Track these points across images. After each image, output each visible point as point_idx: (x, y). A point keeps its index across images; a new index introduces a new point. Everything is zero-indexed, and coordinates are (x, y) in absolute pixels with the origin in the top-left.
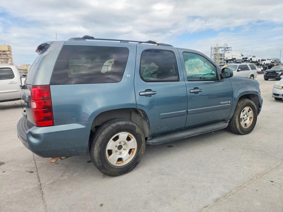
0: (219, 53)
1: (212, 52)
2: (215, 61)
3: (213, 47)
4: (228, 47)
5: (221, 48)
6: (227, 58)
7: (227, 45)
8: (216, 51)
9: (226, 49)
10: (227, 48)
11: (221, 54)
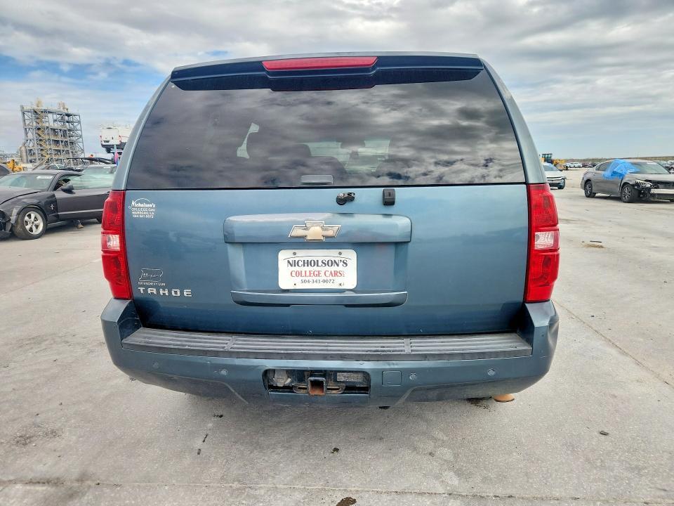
0: (47, 125)
1: (27, 122)
2: (41, 145)
3: (25, 108)
4: (70, 112)
5: (49, 112)
6: (108, 142)
7: (66, 107)
8: (38, 121)
9: (66, 118)
10: (68, 115)
11: (54, 130)
